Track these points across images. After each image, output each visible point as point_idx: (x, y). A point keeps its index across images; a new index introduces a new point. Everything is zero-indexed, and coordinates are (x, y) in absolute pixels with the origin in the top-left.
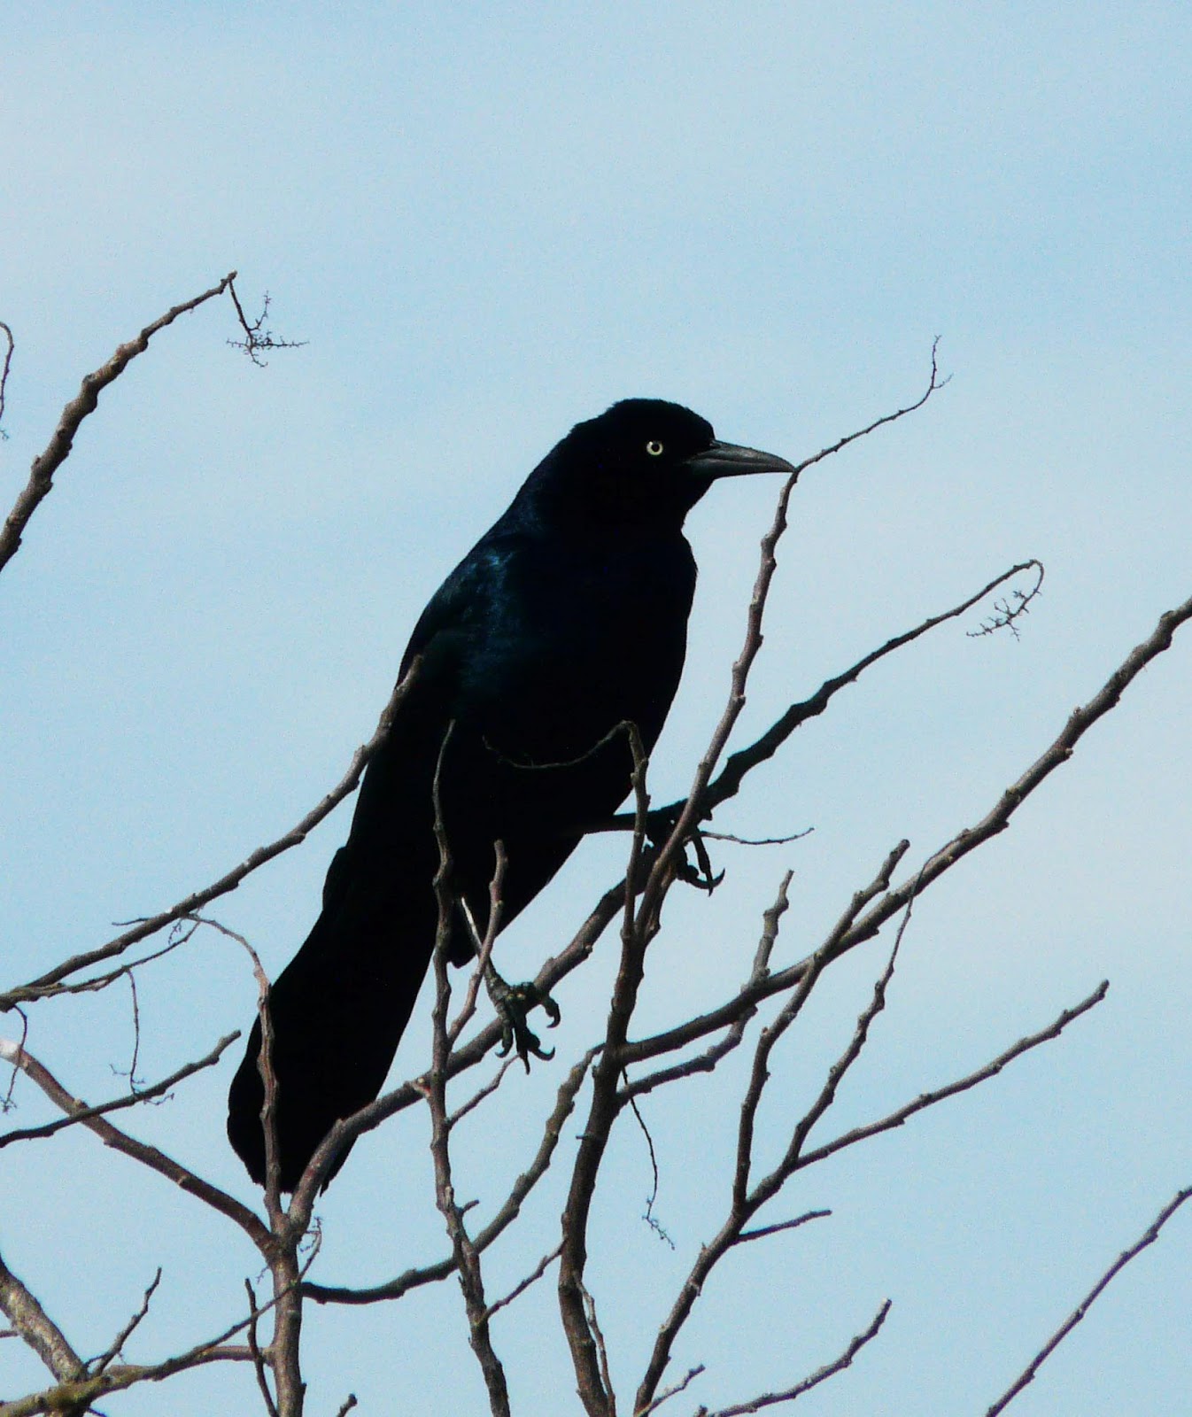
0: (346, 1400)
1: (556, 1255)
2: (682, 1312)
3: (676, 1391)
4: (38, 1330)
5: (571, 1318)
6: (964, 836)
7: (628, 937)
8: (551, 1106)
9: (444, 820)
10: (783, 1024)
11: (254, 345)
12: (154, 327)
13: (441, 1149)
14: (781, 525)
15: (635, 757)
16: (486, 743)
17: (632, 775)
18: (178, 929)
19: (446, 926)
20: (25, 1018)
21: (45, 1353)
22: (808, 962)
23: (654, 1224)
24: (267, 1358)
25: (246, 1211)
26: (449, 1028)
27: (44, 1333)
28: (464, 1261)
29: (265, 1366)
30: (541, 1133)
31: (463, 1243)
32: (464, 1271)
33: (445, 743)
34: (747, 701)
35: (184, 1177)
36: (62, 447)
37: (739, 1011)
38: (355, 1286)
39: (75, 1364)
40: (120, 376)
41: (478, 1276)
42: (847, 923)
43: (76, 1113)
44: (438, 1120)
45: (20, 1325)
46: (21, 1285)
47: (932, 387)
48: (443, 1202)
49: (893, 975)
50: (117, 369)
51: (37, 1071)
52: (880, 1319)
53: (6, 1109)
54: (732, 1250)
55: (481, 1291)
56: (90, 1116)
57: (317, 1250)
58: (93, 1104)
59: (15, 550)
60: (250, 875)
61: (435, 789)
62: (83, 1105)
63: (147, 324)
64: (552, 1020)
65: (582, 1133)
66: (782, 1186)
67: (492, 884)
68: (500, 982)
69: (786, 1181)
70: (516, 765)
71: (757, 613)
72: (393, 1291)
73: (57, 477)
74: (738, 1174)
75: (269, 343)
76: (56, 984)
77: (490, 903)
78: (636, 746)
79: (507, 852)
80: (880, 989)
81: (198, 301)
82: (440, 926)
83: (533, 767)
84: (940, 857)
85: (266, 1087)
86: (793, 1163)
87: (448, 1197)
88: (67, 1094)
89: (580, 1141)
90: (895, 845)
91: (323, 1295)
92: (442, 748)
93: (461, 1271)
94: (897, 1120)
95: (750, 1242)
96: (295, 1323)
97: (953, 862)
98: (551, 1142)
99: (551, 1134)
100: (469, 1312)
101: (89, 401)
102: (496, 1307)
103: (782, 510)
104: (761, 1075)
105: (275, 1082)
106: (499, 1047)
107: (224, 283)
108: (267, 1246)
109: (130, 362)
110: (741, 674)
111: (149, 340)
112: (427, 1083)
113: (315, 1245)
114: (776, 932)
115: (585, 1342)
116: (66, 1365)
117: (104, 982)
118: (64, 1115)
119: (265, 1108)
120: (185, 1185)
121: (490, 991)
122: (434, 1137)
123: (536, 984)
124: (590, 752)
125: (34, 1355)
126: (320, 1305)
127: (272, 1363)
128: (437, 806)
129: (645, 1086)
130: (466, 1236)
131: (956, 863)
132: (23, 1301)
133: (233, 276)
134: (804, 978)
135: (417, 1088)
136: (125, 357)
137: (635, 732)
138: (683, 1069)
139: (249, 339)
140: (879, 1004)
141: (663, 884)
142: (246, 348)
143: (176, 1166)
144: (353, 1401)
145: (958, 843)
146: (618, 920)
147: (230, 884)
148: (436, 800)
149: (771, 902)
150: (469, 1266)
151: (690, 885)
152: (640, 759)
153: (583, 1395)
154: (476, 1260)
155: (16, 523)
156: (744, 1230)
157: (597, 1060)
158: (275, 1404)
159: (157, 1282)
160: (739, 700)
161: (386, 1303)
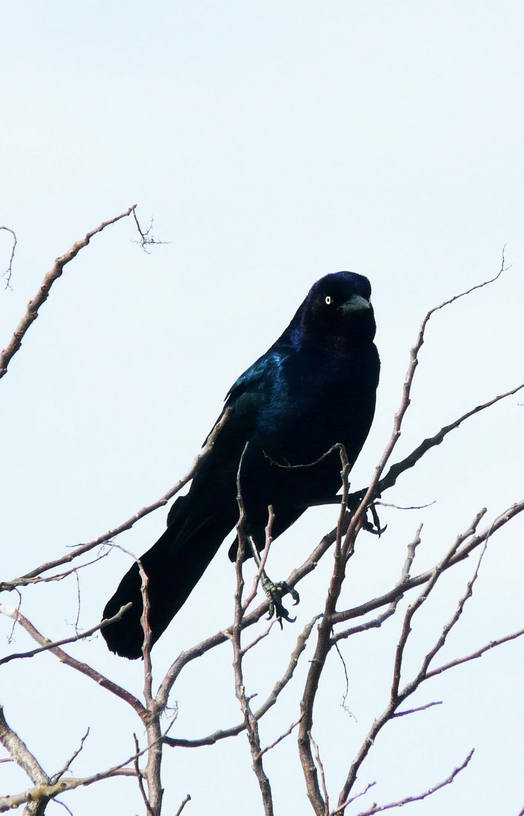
0: (185, 797)
1: (298, 723)
2: (364, 754)
3: (361, 794)
4: (24, 759)
5: (304, 756)
6: (515, 506)
7: (338, 556)
8: (294, 646)
9: (242, 494)
10: (419, 603)
11: (145, 243)
12: (93, 232)
13: (238, 666)
14: (421, 342)
15: (343, 462)
16: (265, 454)
17: (341, 472)
18: (103, 549)
19: (242, 549)
20: (20, 595)
21: (28, 769)
22: (432, 571)
23: (346, 709)
24: (144, 775)
25: (134, 698)
26: (243, 604)
27: (28, 760)
28: (249, 725)
29: (143, 779)
30: (288, 661)
31: (249, 715)
32: (250, 730)
33: (243, 454)
34: (401, 434)
35: (101, 680)
36: (44, 295)
37: (395, 596)
38: (190, 738)
39: (45, 777)
40: (74, 258)
41: (257, 733)
42: (454, 551)
43: (45, 645)
44: (237, 652)
45: (15, 756)
46: (16, 735)
47: (502, 270)
48: (239, 693)
49: (477, 578)
50: (74, 254)
51: (25, 622)
52: (469, 758)
53: (10, 642)
54: (390, 721)
55: (259, 741)
56: (52, 647)
57: (176, 718)
58: (54, 641)
59: (18, 349)
60: (139, 521)
61: (238, 478)
62: (49, 641)
63: (89, 231)
64: (295, 601)
65: (312, 659)
66: (417, 688)
67: (266, 528)
68: (268, 581)
69: (419, 685)
70: (280, 466)
71: (408, 388)
72: (209, 741)
73: (40, 311)
74: (394, 682)
75: (153, 242)
76: (36, 577)
77: (265, 538)
78: (343, 457)
79: (274, 512)
80: (470, 586)
81: (116, 219)
82: (239, 549)
83: (289, 466)
84: (502, 517)
85: (145, 634)
86: (423, 677)
87: (242, 691)
88: (41, 635)
89: (311, 663)
90: (479, 511)
91: (173, 743)
92: (242, 456)
93: (248, 730)
94: (478, 655)
95: (399, 717)
96: (159, 757)
97: (509, 519)
98: (294, 665)
99: (294, 660)
100: (253, 752)
101: (58, 272)
102: (266, 750)
103: (422, 334)
104: (407, 629)
105: (150, 630)
106: (267, 615)
107: (130, 210)
108: (144, 716)
109: (80, 250)
110: (399, 419)
111: (90, 239)
112: (231, 632)
113: (175, 715)
114: (414, 556)
115: (311, 769)
116: (39, 777)
117: (62, 577)
118: (40, 646)
119: (145, 644)
120: (101, 684)
121: (263, 585)
122: (235, 660)
123: (287, 583)
124: (319, 460)
125: (22, 771)
126: (172, 748)
127: (146, 778)
128: (239, 487)
129: (344, 635)
130: (251, 713)
131: (510, 520)
132: (17, 743)
133: (135, 207)
134: (431, 579)
135: (226, 635)
136: (78, 248)
137: (343, 450)
138: (365, 627)
139: (143, 240)
140: (470, 593)
141: (356, 529)
142: (140, 244)
143: (97, 673)
144: (189, 798)
145: (513, 509)
146: (333, 547)
147: (128, 526)
148: (238, 483)
149: (412, 541)
150: (253, 728)
151: (369, 532)
152: (345, 465)
153: (310, 796)
154: (256, 725)
155: (19, 334)
156: (396, 712)
157: (320, 621)
158: (148, 799)
159: (87, 735)
160: (398, 433)
161: (206, 746)
